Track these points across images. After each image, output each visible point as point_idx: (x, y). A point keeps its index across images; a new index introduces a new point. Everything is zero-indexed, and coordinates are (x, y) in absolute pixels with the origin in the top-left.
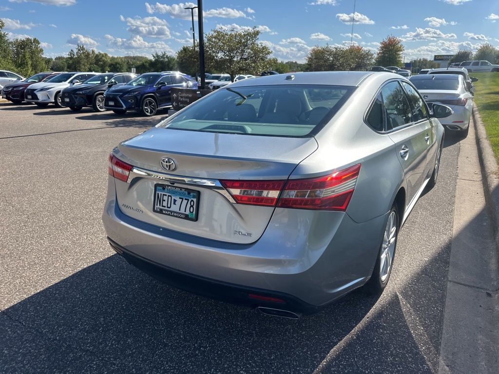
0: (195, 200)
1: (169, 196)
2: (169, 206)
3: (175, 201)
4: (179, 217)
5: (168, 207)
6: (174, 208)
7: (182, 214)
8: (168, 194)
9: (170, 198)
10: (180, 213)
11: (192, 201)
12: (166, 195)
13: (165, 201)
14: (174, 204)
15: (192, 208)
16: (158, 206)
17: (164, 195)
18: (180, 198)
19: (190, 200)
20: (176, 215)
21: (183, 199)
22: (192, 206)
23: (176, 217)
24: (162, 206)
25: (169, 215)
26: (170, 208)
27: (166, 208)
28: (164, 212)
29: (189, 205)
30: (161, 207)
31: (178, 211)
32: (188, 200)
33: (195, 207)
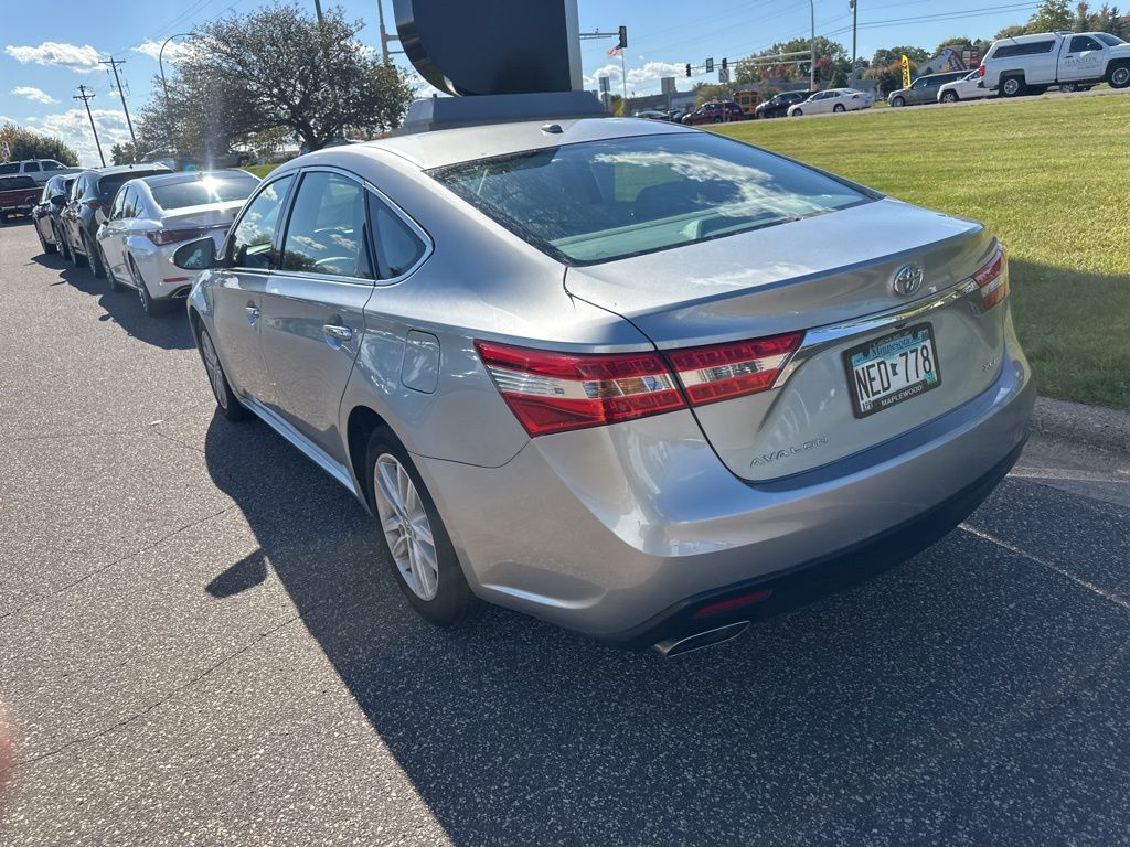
0: (928, 343)
1: (879, 364)
2: (886, 386)
3: (894, 366)
4: (915, 395)
5: (885, 390)
6: (898, 383)
7: (916, 385)
8: (875, 362)
9: (882, 366)
10: (912, 386)
11: (924, 347)
12: (873, 366)
13: (874, 379)
14: (895, 373)
15: (927, 362)
16: (865, 401)
17: (868, 368)
18: (901, 355)
19: (920, 348)
20: (906, 394)
21: (906, 354)
22: (926, 359)
23: (909, 397)
24: (874, 394)
25: (895, 402)
26: (888, 388)
27: (882, 394)
28: (884, 403)
29: (920, 359)
30: (872, 398)
31: (905, 384)
32: (916, 350)
33: (931, 357)
